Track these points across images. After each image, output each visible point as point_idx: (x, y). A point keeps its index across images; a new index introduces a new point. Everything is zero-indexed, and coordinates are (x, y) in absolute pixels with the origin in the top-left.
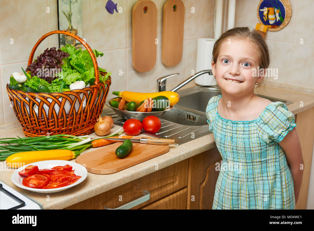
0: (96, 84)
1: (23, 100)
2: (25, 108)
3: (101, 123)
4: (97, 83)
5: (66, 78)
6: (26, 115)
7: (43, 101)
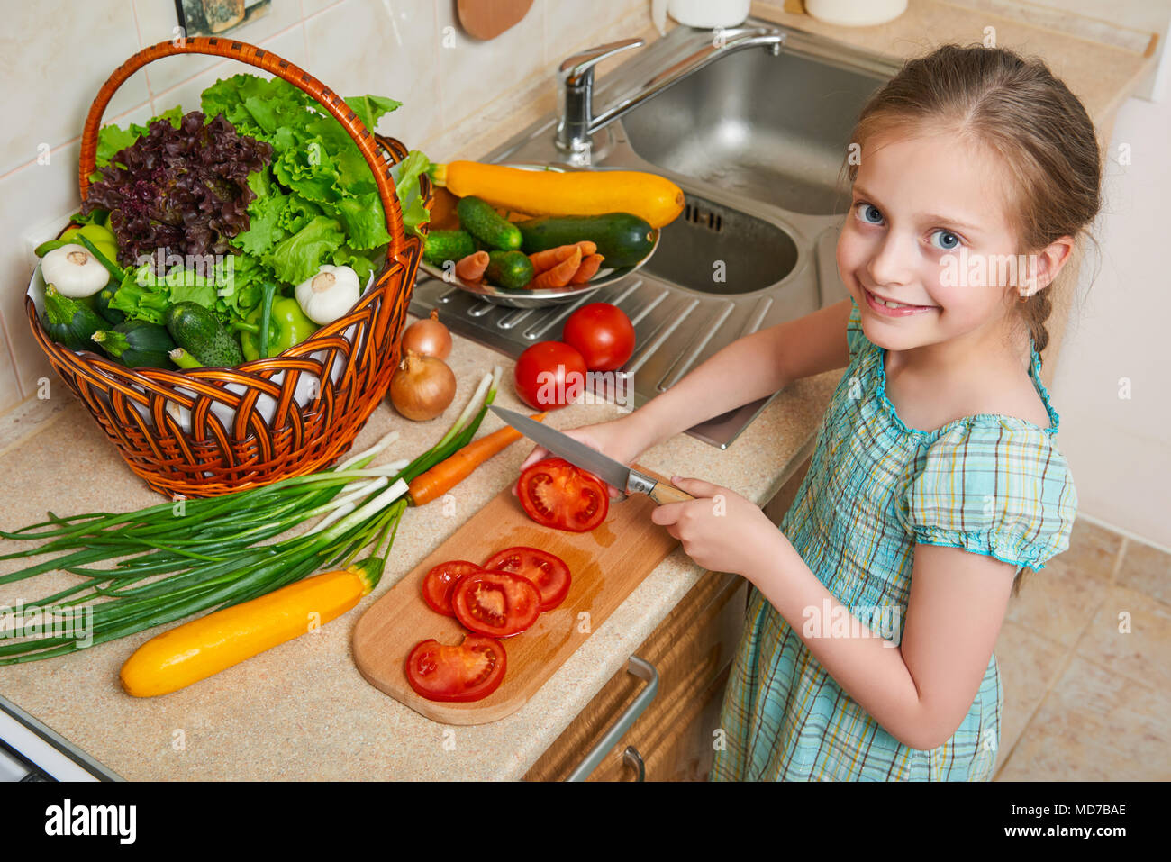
0: (396, 258)
1: (118, 391)
2: (132, 411)
3: (418, 378)
4: (398, 254)
5: (277, 258)
6: (138, 430)
7: (207, 396)
